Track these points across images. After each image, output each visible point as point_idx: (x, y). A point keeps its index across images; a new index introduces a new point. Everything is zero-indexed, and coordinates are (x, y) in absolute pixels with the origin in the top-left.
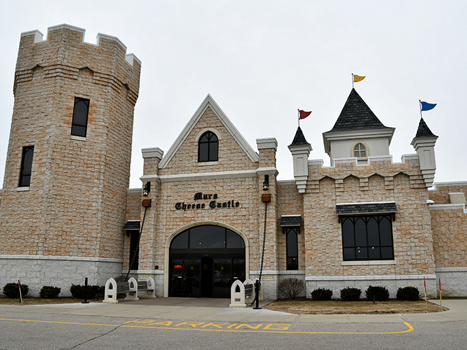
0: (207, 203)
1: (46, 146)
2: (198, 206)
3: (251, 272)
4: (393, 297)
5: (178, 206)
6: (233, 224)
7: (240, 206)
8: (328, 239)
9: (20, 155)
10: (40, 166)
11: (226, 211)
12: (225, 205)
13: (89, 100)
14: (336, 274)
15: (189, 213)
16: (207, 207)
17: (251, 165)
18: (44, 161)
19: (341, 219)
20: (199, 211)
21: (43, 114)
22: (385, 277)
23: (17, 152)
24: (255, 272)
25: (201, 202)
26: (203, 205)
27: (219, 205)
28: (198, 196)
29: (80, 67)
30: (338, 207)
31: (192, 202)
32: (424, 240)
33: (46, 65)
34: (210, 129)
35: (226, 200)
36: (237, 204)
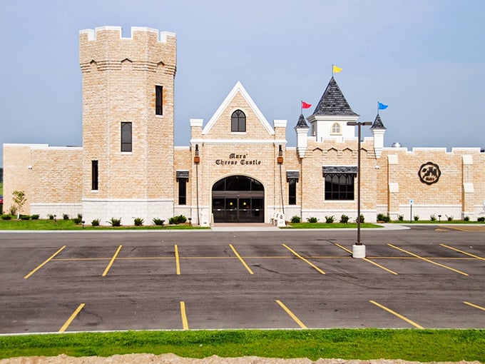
0: (239, 161)
1: (142, 124)
2: (232, 163)
3: (268, 206)
4: (352, 222)
5: (217, 162)
6: (257, 176)
7: (261, 164)
8: (316, 187)
9: (120, 128)
10: (139, 137)
11: (252, 166)
12: (251, 163)
13: (162, 87)
14: (321, 208)
15: (226, 167)
16: (239, 163)
17: (269, 136)
18: (142, 134)
19: (324, 175)
20: (233, 165)
21: (136, 99)
22: (348, 210)
23: (117, 126)
24: (271, 207)
25: (234, 160)
26: (236, 162)
27: (247, 163)
28: (232, 156)
29: (158, 62)
30: (324, 168)
31: (228, 159)
32: (372, 189)
33: (135, 60)
34: (240, 109)
35: (252, 160)
36: (259, 163)
